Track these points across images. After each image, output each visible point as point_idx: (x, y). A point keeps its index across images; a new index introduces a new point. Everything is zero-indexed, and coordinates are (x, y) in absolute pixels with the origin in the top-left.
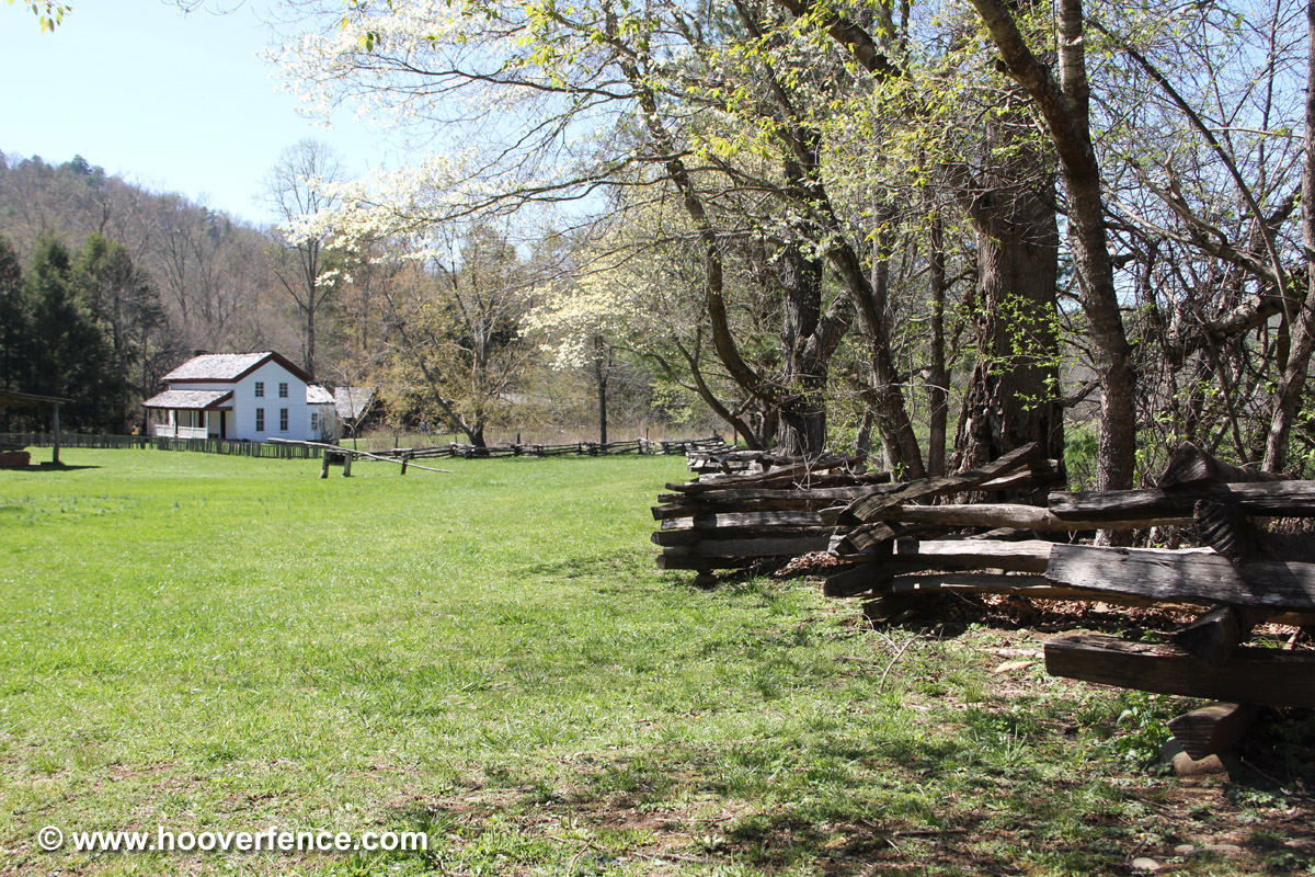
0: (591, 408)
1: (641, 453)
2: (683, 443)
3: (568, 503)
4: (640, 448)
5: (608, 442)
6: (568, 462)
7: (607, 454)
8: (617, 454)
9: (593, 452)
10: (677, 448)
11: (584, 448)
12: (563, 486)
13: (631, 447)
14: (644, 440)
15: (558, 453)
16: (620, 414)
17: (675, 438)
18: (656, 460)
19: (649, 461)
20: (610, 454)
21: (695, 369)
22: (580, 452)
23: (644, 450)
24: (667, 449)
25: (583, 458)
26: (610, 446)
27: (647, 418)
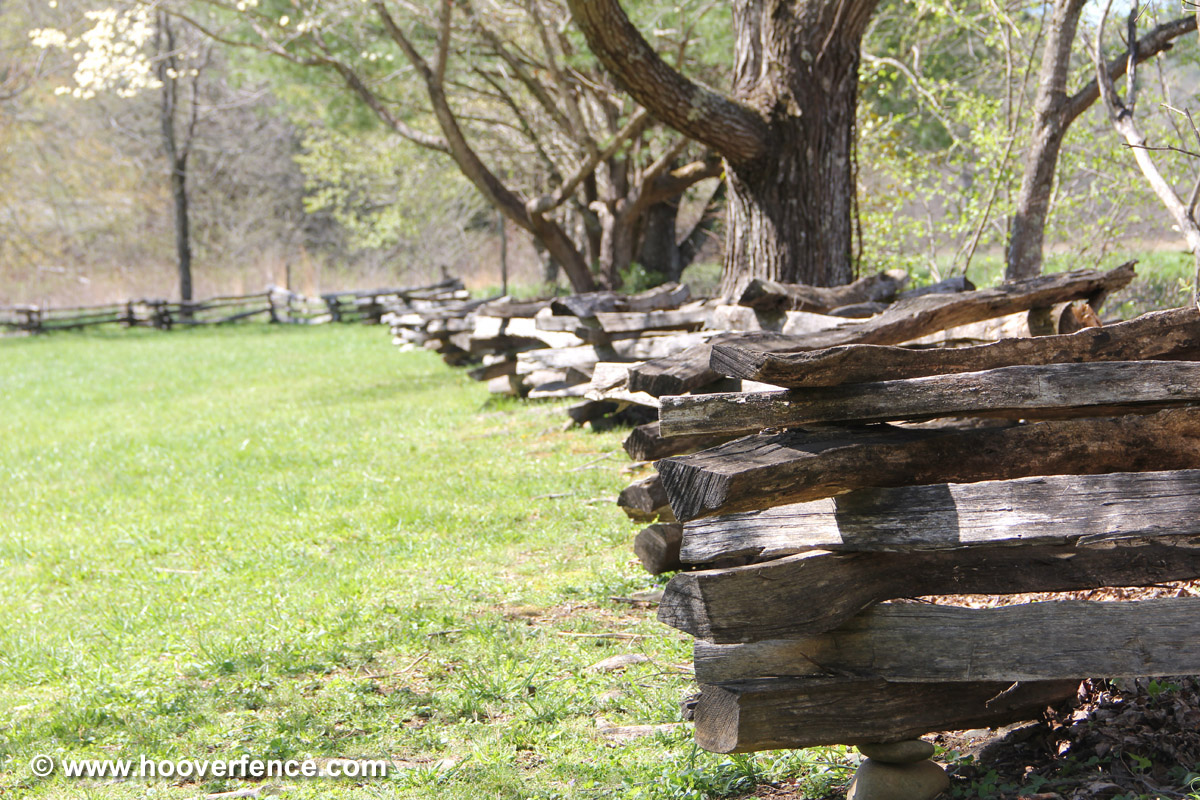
0: (149, 226)
1: (274, 320)
2: (374, 297)
3: (130, 444)
4: (272, 311)
5: (196, 299)
6: (103, 345)
7: (195, 325)
8: (219, 324)
9: (163, 320)
10: (362, 308)
11: (142, 312)
12: (103, 401)
13: (250, 308)
14: (280, 291)
15: (77, 327)
16: (215, 238)
17: (352, 288)
18: (312, 337)
19: (296, 338)
20: (203, 324)
21: (437, 93)
22: (131, 321)
23: (282, 314)
24: (336, 310)
25: (139, 337)
26: (200, 307)
27: (278, 245)
